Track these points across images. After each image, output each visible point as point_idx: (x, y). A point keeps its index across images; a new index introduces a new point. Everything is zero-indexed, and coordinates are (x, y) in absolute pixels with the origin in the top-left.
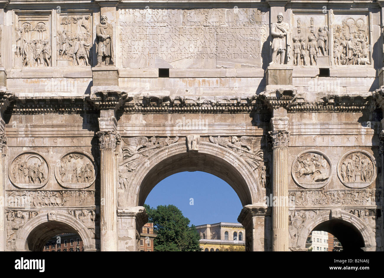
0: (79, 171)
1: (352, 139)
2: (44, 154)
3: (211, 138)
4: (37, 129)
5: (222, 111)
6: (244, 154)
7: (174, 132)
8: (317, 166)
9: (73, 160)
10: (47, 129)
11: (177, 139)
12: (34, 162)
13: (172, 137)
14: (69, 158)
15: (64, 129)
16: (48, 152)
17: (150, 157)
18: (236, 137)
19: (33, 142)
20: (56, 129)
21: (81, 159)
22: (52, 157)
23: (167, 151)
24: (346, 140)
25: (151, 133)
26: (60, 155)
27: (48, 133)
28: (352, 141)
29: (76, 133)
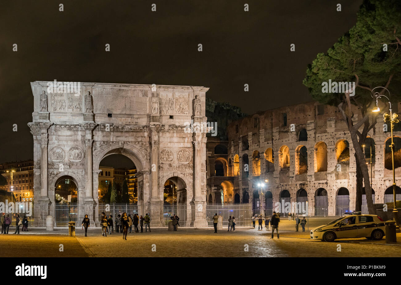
0: (77, 155)
1: (182, 144)
2: (63, 148)
3: (128, 143)
4: (60, 137)
5: (132, 132)
6: (141, 149)
7: (114, 140)
8: (168, 155)
9: (74, 150)
10: (64, 137)
11: (115, 143)
12: (59, 151)
13: (113, 142)
14: (73, 149)
15: (71, 137)
16: (64, 146)
17: (104, 149)
18: (137, 142)
19: (58, 142)
20: (68, 137)
21: (78, 150)
22: (66, 149)
23: (111, 147)
24: (179, 144)
25: (105, 140)
26: (69, 148)
27: (64, 139)
28: (182, 145)
29: (76, 139)
